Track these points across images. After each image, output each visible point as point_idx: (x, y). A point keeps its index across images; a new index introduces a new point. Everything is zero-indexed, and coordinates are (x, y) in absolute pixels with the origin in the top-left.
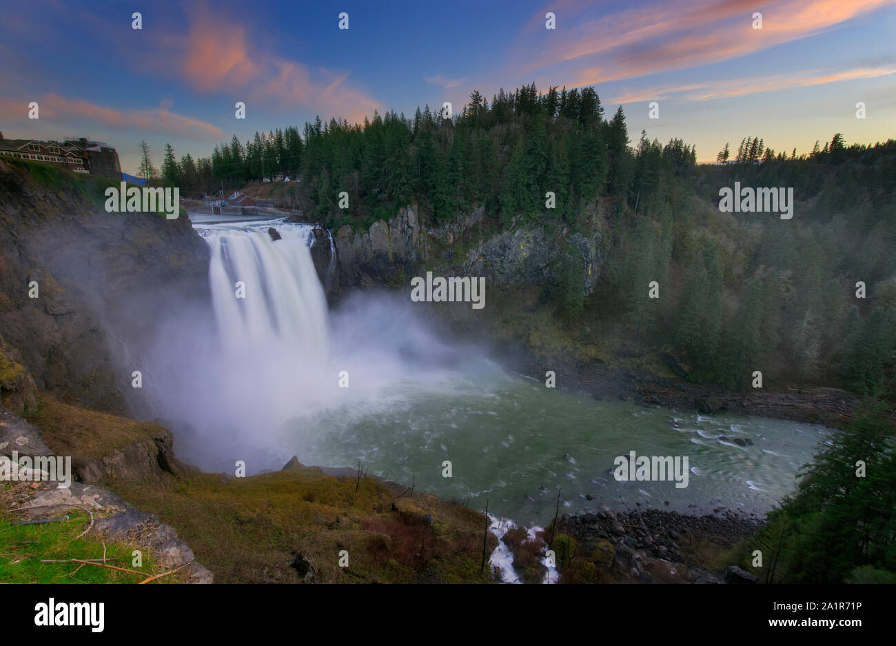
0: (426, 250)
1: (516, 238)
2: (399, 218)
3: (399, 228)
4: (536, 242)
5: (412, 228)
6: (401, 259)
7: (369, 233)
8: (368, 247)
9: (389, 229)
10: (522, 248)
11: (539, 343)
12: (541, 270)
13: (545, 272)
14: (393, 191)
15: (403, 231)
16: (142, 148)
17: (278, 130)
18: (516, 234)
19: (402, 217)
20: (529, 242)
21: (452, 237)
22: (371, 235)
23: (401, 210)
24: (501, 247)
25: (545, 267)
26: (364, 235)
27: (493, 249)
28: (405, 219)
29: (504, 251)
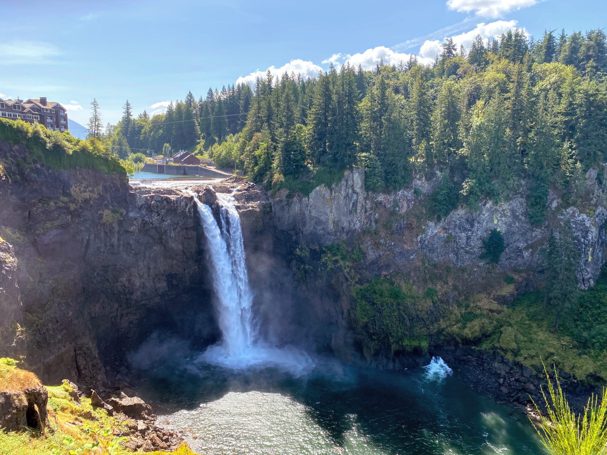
0: (373, 219)
1: (488, 210)
2: (343, 182)
3: (343, 193)
4: (515, 217)
5: (357, 194)
6: (343, 228)
7: (309, 198)
8: (307, 213)
9: (331, 194)
10: (496, 222)
11: (514, 345)
12: (521, 251)
13: (526, 254)
14: (337, 153)
15: (347, 196)
16: (93, 106)
17: (231, 86)
18: (488, 206)
19: (347, 181)
20: (505, 215)
21: (405, 205)
22: (311, 200)
23: (346, 173)
24: (467, 220)
25: (526, 248)
26: (304, 199)
27: (458, 222)
28: (350, 183)
29: (472, 226)
